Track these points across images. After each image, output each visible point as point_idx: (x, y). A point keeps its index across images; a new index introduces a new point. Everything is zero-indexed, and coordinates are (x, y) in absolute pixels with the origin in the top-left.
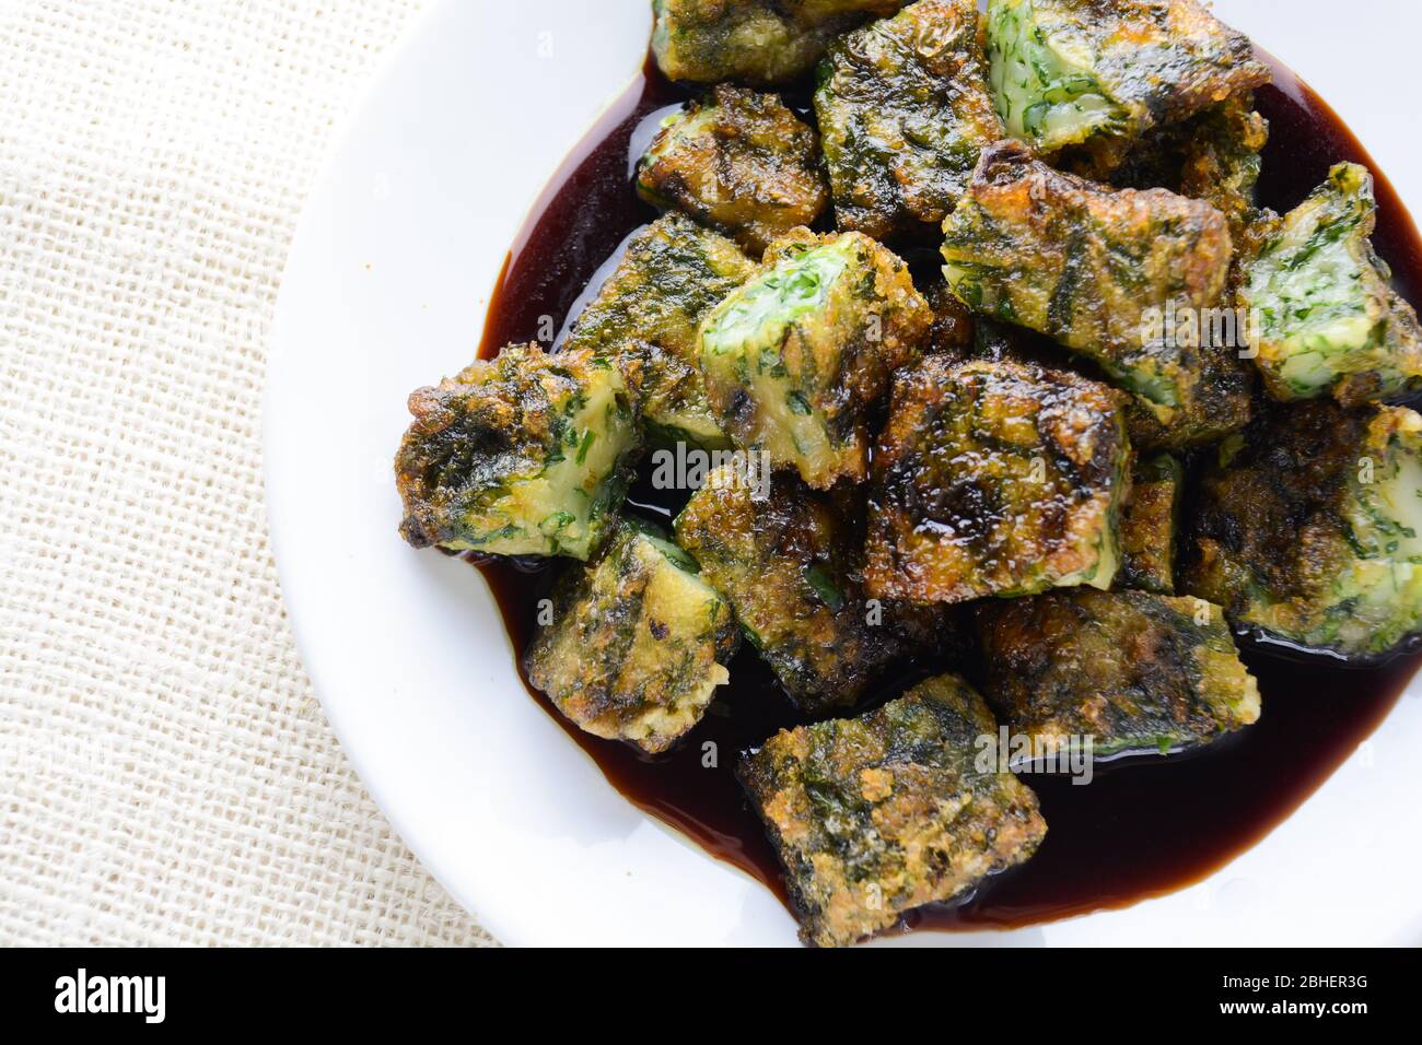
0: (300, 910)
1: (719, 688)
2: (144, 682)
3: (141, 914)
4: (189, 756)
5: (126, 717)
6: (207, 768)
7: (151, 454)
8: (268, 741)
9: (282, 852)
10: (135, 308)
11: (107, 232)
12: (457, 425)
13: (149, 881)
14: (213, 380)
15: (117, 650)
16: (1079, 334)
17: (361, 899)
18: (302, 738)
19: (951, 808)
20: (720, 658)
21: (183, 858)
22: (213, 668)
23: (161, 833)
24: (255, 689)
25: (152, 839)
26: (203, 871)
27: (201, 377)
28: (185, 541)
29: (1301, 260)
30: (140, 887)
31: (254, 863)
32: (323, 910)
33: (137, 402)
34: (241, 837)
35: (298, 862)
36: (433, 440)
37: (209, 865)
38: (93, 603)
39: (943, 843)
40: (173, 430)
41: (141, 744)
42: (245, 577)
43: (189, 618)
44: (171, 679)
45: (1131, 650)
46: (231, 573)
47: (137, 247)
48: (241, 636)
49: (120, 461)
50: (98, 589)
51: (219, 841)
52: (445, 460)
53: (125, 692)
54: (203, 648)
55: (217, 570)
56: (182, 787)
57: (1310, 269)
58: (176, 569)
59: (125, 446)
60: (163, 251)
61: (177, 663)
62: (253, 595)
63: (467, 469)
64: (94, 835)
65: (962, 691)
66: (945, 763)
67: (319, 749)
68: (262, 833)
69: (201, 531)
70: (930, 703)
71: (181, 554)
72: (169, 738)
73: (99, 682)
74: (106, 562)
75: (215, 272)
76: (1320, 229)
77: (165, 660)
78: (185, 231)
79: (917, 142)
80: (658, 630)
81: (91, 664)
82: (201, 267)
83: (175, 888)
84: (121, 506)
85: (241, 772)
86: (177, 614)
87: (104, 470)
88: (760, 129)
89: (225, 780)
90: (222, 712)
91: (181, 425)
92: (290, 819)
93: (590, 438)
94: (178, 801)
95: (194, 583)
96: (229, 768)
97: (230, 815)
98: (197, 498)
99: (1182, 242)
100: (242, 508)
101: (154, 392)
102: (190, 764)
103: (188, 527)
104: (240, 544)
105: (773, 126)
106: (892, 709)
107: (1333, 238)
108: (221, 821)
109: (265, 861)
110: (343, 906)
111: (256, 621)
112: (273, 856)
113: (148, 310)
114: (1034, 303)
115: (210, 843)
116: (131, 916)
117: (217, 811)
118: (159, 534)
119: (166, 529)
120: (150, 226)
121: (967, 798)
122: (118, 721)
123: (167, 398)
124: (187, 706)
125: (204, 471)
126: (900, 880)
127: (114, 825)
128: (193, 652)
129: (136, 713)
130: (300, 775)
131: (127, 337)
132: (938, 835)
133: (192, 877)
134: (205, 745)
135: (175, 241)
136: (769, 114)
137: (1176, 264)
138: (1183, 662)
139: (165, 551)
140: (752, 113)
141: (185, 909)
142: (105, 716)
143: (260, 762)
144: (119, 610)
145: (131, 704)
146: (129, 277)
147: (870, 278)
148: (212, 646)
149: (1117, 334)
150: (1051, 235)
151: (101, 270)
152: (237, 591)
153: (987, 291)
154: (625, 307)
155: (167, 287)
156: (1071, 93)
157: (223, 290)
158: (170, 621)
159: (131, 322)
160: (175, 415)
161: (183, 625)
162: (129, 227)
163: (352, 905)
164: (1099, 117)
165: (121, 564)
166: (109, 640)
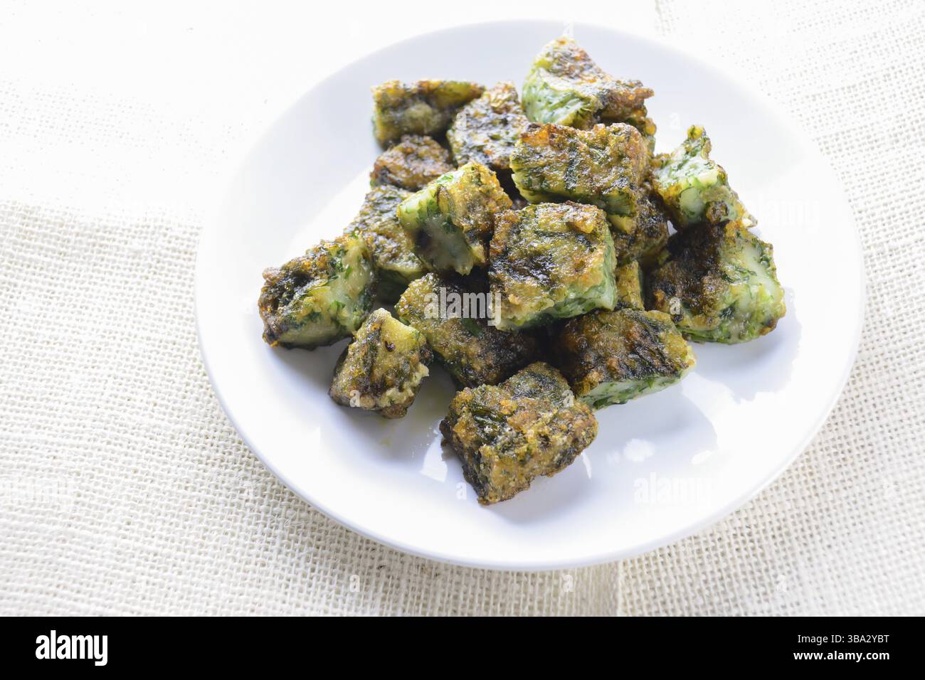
0: (224, 529)
1: (424, 378)
2: (142, 432)
3: (142, 537)
4: (165, 463)
5: (134, 449)
6: (174, 468)
7: (147, 334)
8: (204, 453)
9: (213, 502)
10: (139, 274)
11: (126, 243)
12: (286, 276)
13: (146, 522)
14: (176, 300)
15: (130, 419)
16: (577, 186)
17: (254, 521)
18: (221, 449)
19: (548, 416)
20: (426, 362)
21: (163, 510)
22: (177, 423)
23: (151, 499)
24: (197, 430)
25: (148, 503)
26: (173, 515)
27: (170, 299)
28: (163, 369)
29: (680, 167)
30: (142, 525)
31: (199, 508)
32: (234, 527)
33: (140, 313)
34: (191, 497)
35: (221, 506)
36: (274, 286)
37: (176, 512)
38: (118, 400)
39: (546, 430)
40: (157, 323)
41: (142, 460)
42: (192, 382)
43: (165, 402)
44: (156, 430)
45: (627, 335)
46: (185, 380)
47: (140, 248)
48: (191, 407)
49: (132, 338)
50: (120, 393)
51: (181, 500)
52: (281, 294)
53: (134, 438)
54: (171, 415)
55: (177, 380)
56: (161, 476)
57: (686, 167)
58: (158, 381)
59: (134, 332)
60: (152, 248)
61: (159, 422)
62: (196, 389)
63: (291, 295)
64: (119, 504)
65: (547, 368)
66: (543, 397)
67: (230, 453)
68: (203, 494)
69: (170, 364)
70: (533, 375)
71: (161, 375)
72: (155, 456)
73: (120, 435)
74: (124, 382)
75: (176, 254)
76: (687, 153)
77: (153, 421)
78: (162, 238)
80: (389, 349)
81: (117, 427)
82: (170, 253)
83: (159, 524)
84: (132, 357)
85: (191, 467)
86: (159, 401)
87: (124, 343)
88: (423, 150)
89: (183, 472)
90: (181, 442)
91: (160, 320)
92: (216, 487)
93: (349, 270)
94: (160, 484)
95: (167, 387)
96: (185, 466)
97: (186, 488)
98: (169, 350)
99: (622, 137)
100: (190, 352)
101: (148, 308)
102: (165, 467)
103: (165, 363)
104: (189, 367)
105: (427, 147)
106: (513, 379)
107: (694, 155)
108: (182, 491)
109: (205, 507)
110: (245, 525)
111: (197, 400)
112: (209, 505)
113: (145, 273)
114: (557, 178)
115: (176, 501)
116: (137, 540)
117: (179, 487)
118: (150, 367)
119: (154, 365)
120: (146, 238)
121: (555, 411)
122: (130, 451)
123: (153, 310)
124: (164, 441)
125: (172, 338)
126: (524, 448)
127: (128, 497)
128: (167, 417)
129: (139, 446)
130: (220, 466)
131: (135, 286)
132: (543, 427)
133: (167, 518)
134: (173, 457)
135: (157, 244)
136: (426, 144)
137: (621, 145)
138: (656, 340)
139: (153, 374)
140: (419, 144)
141: (164, 534)
142: (124, 449)
143: (200, 462)
144: (132, 402)
145: (136, 443)
146: (136, 261)
147: (479, 176)
148: (176, 413)
149: (598, 181)
150: (558, 147)
151: (124, 259)
152: (188, 388)
153: (534, 180)
154: (364, 221)
155: (154, 263)
157: (181, 261)
158: (155, 405)
159: (138, 279)
160: (158, 316)
161: (161, 406)
162: (136, 239)
163: (249, 524)
165: (132, 382)
166: (126, 415)
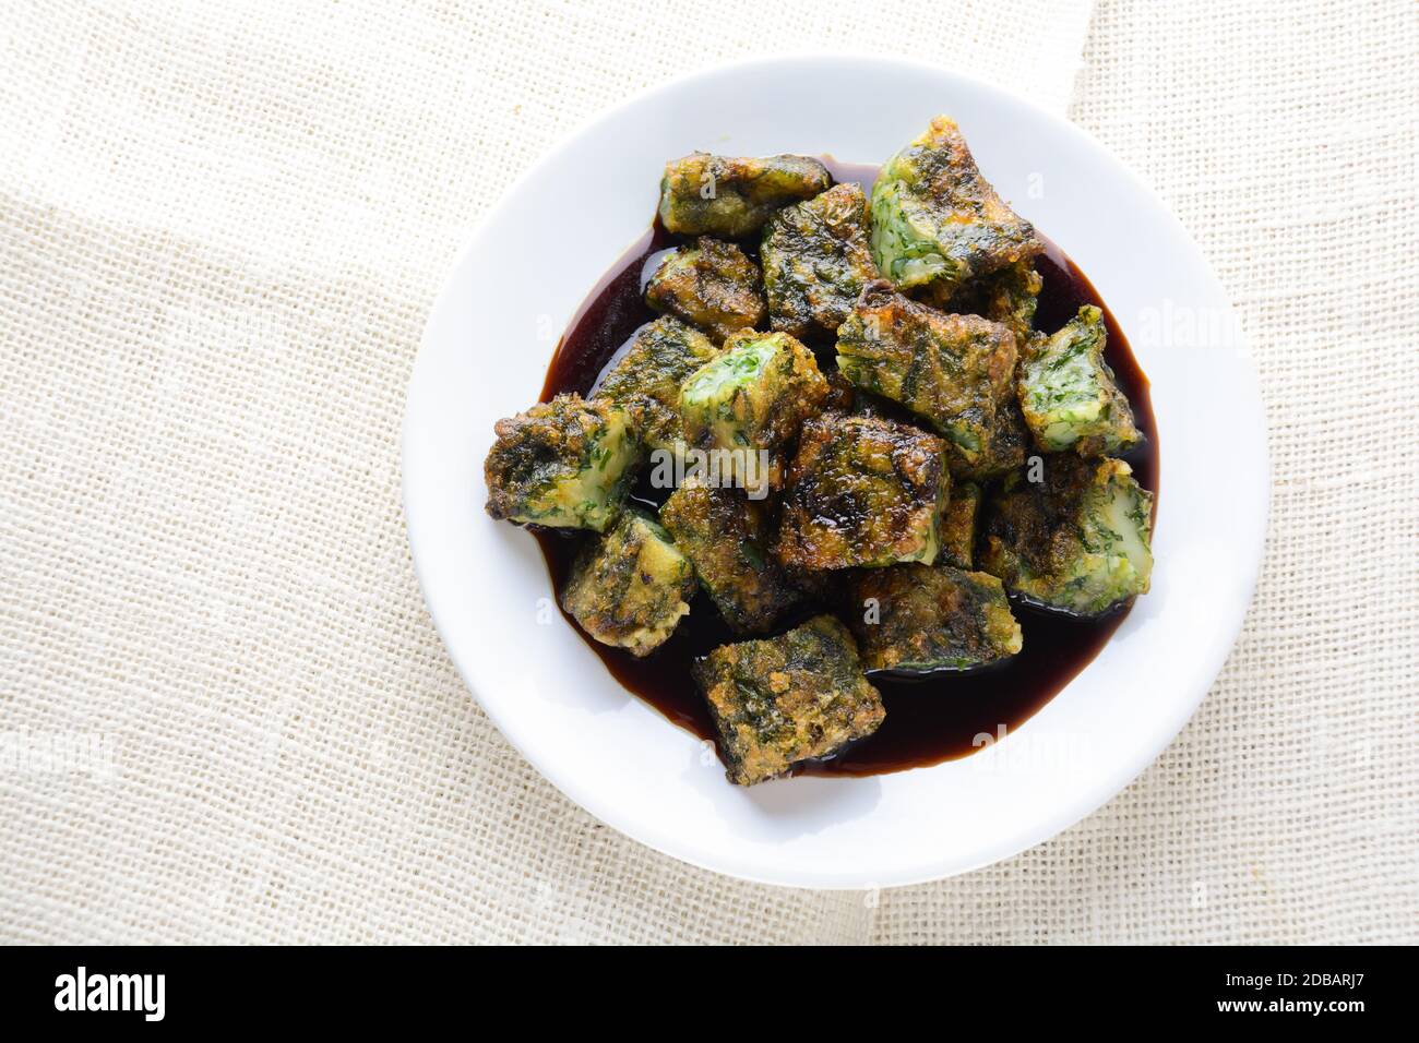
0: (412, 745)
1: (683, 617)
2: (321, 596)
3: (313, 742)
4: (347, 645)
5: (309, 618)
6: (357, 653)
7: (332, 453)
8: (397, 638)
9: (402, 708)
10: (326, 361)
11: (312, 313)
12: (524, 443)
13: (319, 721)
14: (373, 408)
15: (305, 576)
16: (920, 403)
17: (451, 740)
18: (418, 637)
19: (826, 699)
20: (684, 598)
21: (341, 708)
22: (364, 590)
23: (327, 691)
24: (390, 604)
25: (322, 695)
26: (352, 717)
27: (365, 406)
28: (350, 509)
29: (1060, 364)
30: (313, 725)
31: (385, 714)
32: (426, 745)
33: (325, 420)
34: (377, 697)
35: (413, 715)
36: (509, 451)
37: (356, 713)
38: (291, 545)
39: (820, 721)
40: (347, 439)
41: (317, 636)
42: (387, 533)
43: (351, 558)
44: (338, 595)
45: (944, 604)
46: (379, 530)
47: (330, 323)
48: (383, 570)
49: (312, 457)
50: (295, 537)
51: (363, 699)
52: (516, 465)
53: (309, 602)
54: (358, 577)
55: (370, 528)
56: (341, 664)
57: (1065, 370)
58: (344, 526)
59: (316, 448)
60: (346, 326)
61: (342, 585)
62: (392, 545)
63: (529, 471)
64: (286, 691)
65: (836, 626)
66: (824, 671)
67: (429, 644)
68: (391, 695)
69: (361, 503)
70: (816, 632)
71: (348, 517)
72: (335, 633)
73: (293, 595)
74: (300, 520)
75: (377, 341)
76: (1072, 346)
77: (335, 583)
78: (361, 314)
79: (824, 278)
80: (646, 579)
81: (289, 584)
82: (370, 337)
83: (334, 726)
84: (312, 486)
85: (379, 656)
86: (343, 555)
87: (302, 462)
88: (725, 265)
89: (369, 661)
90: (369, 618)
91: (352, 436)
92: (409, 687)
93: (608, 455)
94: (339, 672)
95: (355, 536)
96: (371, 653)
97: (371, 683)
98: (359, 482)
99: (987, 348)
100: (387, 490)
101: (336, 414)
102: (347, 649)
103: (352, 500)
104: (384, 512)
105: (733, 263)
106: (792, 635)
107: (1080, 352)
108: (365, 686)
109: (392, 713)
110: (439, 744)
111: (392, 561)
112: (397, 710)
113: (334, 363)
114: (893, 382)
115: (357, 700)
116: (307, 743)
117: (363, 680)
118: (334, 504)
119: (339, 501)
120: (339, 310)
121: (836, 693)
122: (303, 619)
123: (344, 418)
124: (347, 613)
125: (364, 465)
126: (792, 743)
127: (299, 685)
128: (352, 579)
129: (315, 616)
130: (416, 660)
131: (320, 379)
132: (817, 716)
133: (345, 720)
134: (357, 638)
135: (354, 320)
136: (731, 256)
137: (983, 362)
138: (976, 613)
139: (338, 514)
140: (720, 255)
141: (340, 740)
142: (295, 617)
143: (391, 650)
144: (308, 551)
145: (312, 610)
146: (323, 341)
147: (791, 361)
148: (364, 576)
149: (944, 404)
150: (905, 340)
151: (307, 336)
152: (382, 542)
153: (864, 373)
154: (634, 373)
155: (347, 349)
156: (921, 253)
157: (382, 352)
158: (338, 559)
159: (324, 370)
160: (349, 429)
161: (346, 562)
162: (326, 310)
163: (445, 743)
164: (938, 268)
165: (310, 522)
166: (301, 568)
